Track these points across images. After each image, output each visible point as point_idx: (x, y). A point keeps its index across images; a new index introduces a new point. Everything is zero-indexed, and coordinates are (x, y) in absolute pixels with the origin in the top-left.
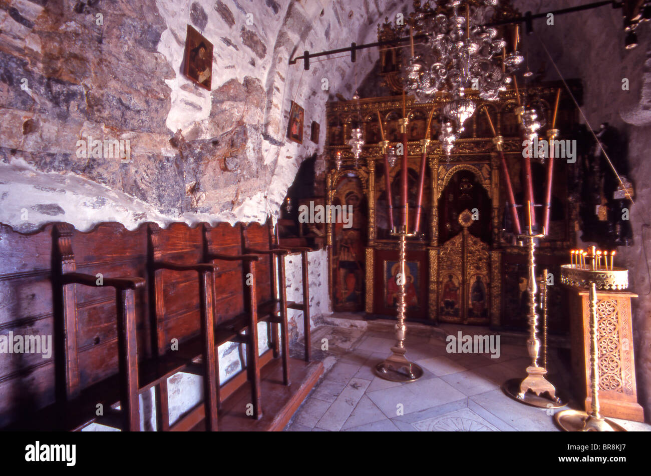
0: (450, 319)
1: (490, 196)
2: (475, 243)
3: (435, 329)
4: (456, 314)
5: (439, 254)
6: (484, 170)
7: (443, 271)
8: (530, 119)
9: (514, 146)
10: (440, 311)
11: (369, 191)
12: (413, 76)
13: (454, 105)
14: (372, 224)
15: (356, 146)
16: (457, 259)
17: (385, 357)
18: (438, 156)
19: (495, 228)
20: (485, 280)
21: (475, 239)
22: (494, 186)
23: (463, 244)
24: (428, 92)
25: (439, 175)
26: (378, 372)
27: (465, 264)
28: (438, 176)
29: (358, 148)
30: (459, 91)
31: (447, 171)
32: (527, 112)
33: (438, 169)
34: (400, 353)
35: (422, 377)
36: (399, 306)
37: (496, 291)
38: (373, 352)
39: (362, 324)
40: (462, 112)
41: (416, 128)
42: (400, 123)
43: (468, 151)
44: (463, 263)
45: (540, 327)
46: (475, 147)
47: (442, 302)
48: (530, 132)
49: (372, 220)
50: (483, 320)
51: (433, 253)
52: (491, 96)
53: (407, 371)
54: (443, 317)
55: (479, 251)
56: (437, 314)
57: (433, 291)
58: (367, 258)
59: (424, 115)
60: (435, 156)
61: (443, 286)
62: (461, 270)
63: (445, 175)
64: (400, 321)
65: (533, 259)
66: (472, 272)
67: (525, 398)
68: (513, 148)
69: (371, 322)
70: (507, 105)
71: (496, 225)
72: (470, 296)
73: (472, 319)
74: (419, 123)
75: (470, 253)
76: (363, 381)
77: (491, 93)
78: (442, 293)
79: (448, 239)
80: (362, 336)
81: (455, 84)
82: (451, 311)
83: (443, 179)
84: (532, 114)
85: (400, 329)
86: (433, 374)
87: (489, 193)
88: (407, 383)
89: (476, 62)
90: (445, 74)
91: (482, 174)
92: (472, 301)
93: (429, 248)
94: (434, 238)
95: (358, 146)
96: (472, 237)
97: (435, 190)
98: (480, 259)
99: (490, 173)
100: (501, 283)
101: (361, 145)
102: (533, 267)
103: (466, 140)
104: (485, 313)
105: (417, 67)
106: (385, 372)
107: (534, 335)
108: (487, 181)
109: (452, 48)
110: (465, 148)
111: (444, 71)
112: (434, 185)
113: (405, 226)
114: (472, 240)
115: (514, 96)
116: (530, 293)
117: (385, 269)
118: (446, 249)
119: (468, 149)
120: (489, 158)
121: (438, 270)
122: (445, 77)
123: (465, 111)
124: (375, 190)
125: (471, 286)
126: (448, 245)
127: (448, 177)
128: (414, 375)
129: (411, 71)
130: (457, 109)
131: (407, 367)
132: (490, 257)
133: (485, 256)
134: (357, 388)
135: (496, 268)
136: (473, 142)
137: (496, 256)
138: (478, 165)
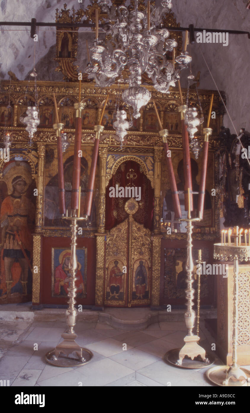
0: (115, 303)
1: (152, 186)
2: (139, 229)
3: (102, 314)
4: (120, 298)
5: (105, 240)
6: (148, 162)
7: (109, 257)
8: (192, 115)
9: (174, 142)
10: (106, 296)
11: (38, 176)
12: (96, 57)
13: (133, 92)
14: (40, 211)
15: (31, 125)
16: (123, 245)
17: (55, 345)
18: (107, 146)
19: (157, 215)
20: (147, 264)
21: (139, 226)
22: (156, 177)
23: (128, 231)
24: (109, 76)
25: (107, 163)
26: (48, 360)
27: (130, 249)
28: (107, 165)
29: (34, 126)
30: (137, 79)
31: (115, 160)
32: (190, 109)
33: (107, 158)
34: (70, 339)
35: (92, 360)
36: (70, 292)
37: (156, 274)
38: (42, 342)
39: (28, 315)
40: (139, 99)
41: (88, 117)
42: (76, 107)
43: (134, 143)
44: (128, 249)
45: (195, 301)
46: (141, 140)
47: (108, 288)
48: (192, 127)
49: (40, 206)
50: (145, 301)
51: (100, 240)
52: (163, 89)
53: (78, 355)
54: (109, 302)
55: (142, 237)
56: (104, 300)
57: (100, 277)
58: (34, 245)
59: (96, 105)
60: (104, 145)
61: (109, 272)
62: (126, 255)
63: (113, 164)
64: (71, 306)
65: (191, 240)
66: (136, 258)
67: (183, 364)
68: (173, 144)
69: (38, 312)
70: (169, 105)
71: (157, 212)
72: (134, 280)
73: (135, 302)
74: (91, 112)
75: (135, 239)
76: (33, 370)
77: (163, 86)
78: (108, 279)
79: (115, 225)
80: (29, 328)
81: (133, 73)
82: (116, 295)
83: (111, 168)
84: (193, 111)
85: (71, 314)
86: (102, 356)
87: (152, 183)
88: (78, 367)
89: (152, 55)
90: (125, 62)
91: (147, 165)
92: (135, 284)
93: (96, 234)
94: (101, 225)
95: (34, 124)
96: (137, 224)
97: (103, 178)
98: (143, 245)
99: (153, 165)
100: (161, 266)
101: (37, 124)
102: (190, 246)
103: (134, 132)
104: (146, 295)
105: (101, 49)
106: (56, 359)
107: (191, 308)
108: (151, 172)
109: (132, 39)
110: (133, 140)
111: (124, 58)
112: (103, 173)
113: (77, 210)
114: (136, 226)
115: (175, 97)
116: (188, 271)
117: (53, 257)
118: (113, 235)
119: (135, 141)
120: (153, 151)
121: (105, 256)
122: (125, 64)
123: (142, 98)
124: (45, 176)
125: (135, 270)
126: (114, 231)
127: (116, 166)
128: (85, 359)
129: (95, 52)
130: (135, 95)
131: (79, 352)
132: (152, 242)
133: (147, 242)
134: (27, 379)
135: (157, 253)
136: (140, 136)
137: (157, 241)
138: (144, 157)
